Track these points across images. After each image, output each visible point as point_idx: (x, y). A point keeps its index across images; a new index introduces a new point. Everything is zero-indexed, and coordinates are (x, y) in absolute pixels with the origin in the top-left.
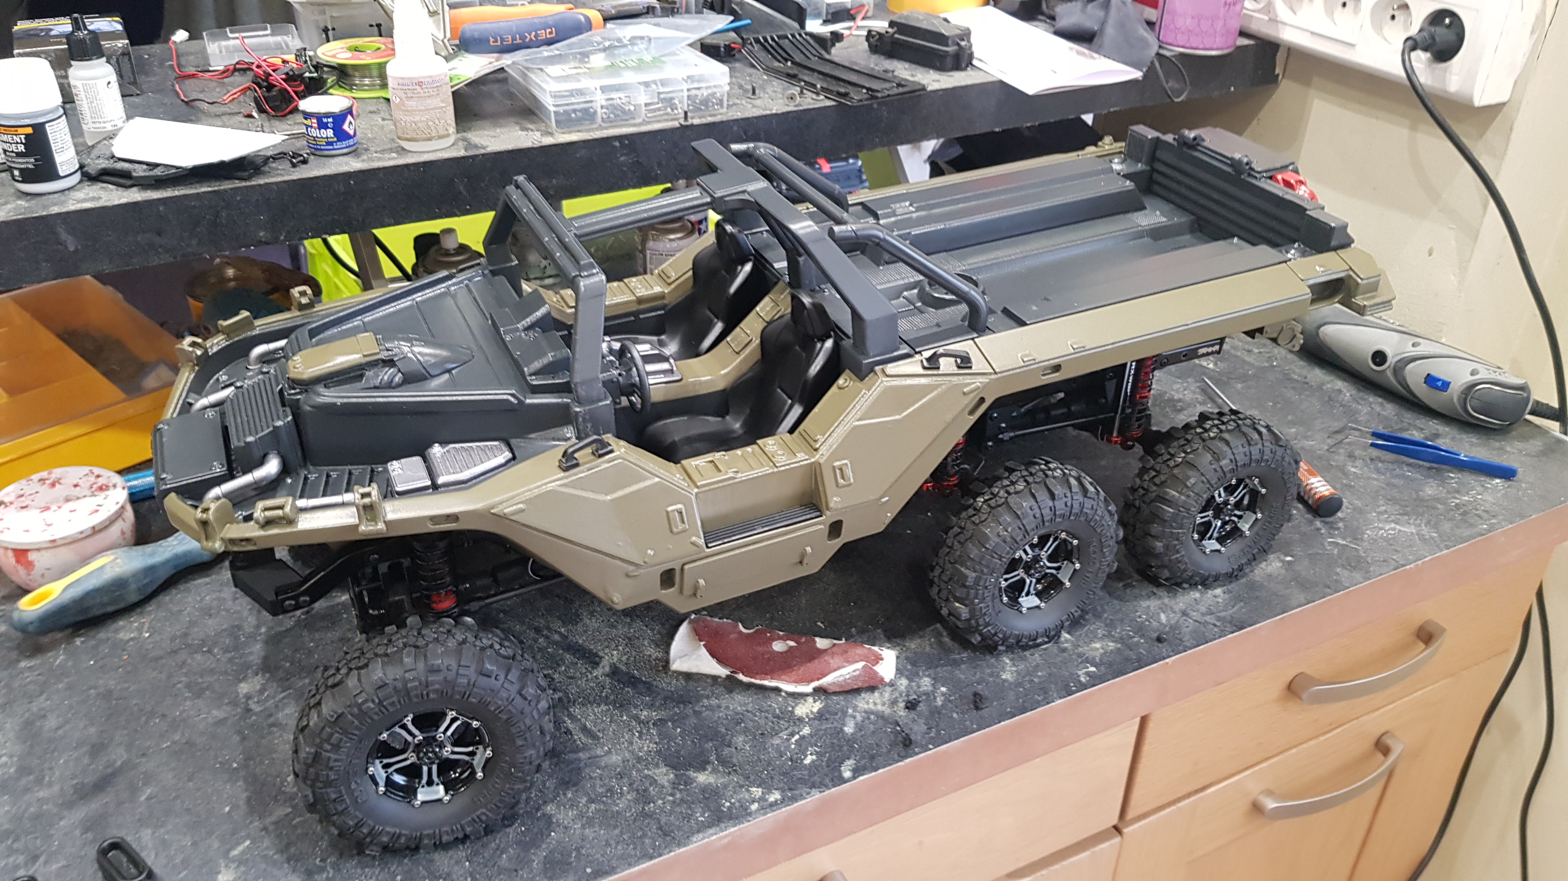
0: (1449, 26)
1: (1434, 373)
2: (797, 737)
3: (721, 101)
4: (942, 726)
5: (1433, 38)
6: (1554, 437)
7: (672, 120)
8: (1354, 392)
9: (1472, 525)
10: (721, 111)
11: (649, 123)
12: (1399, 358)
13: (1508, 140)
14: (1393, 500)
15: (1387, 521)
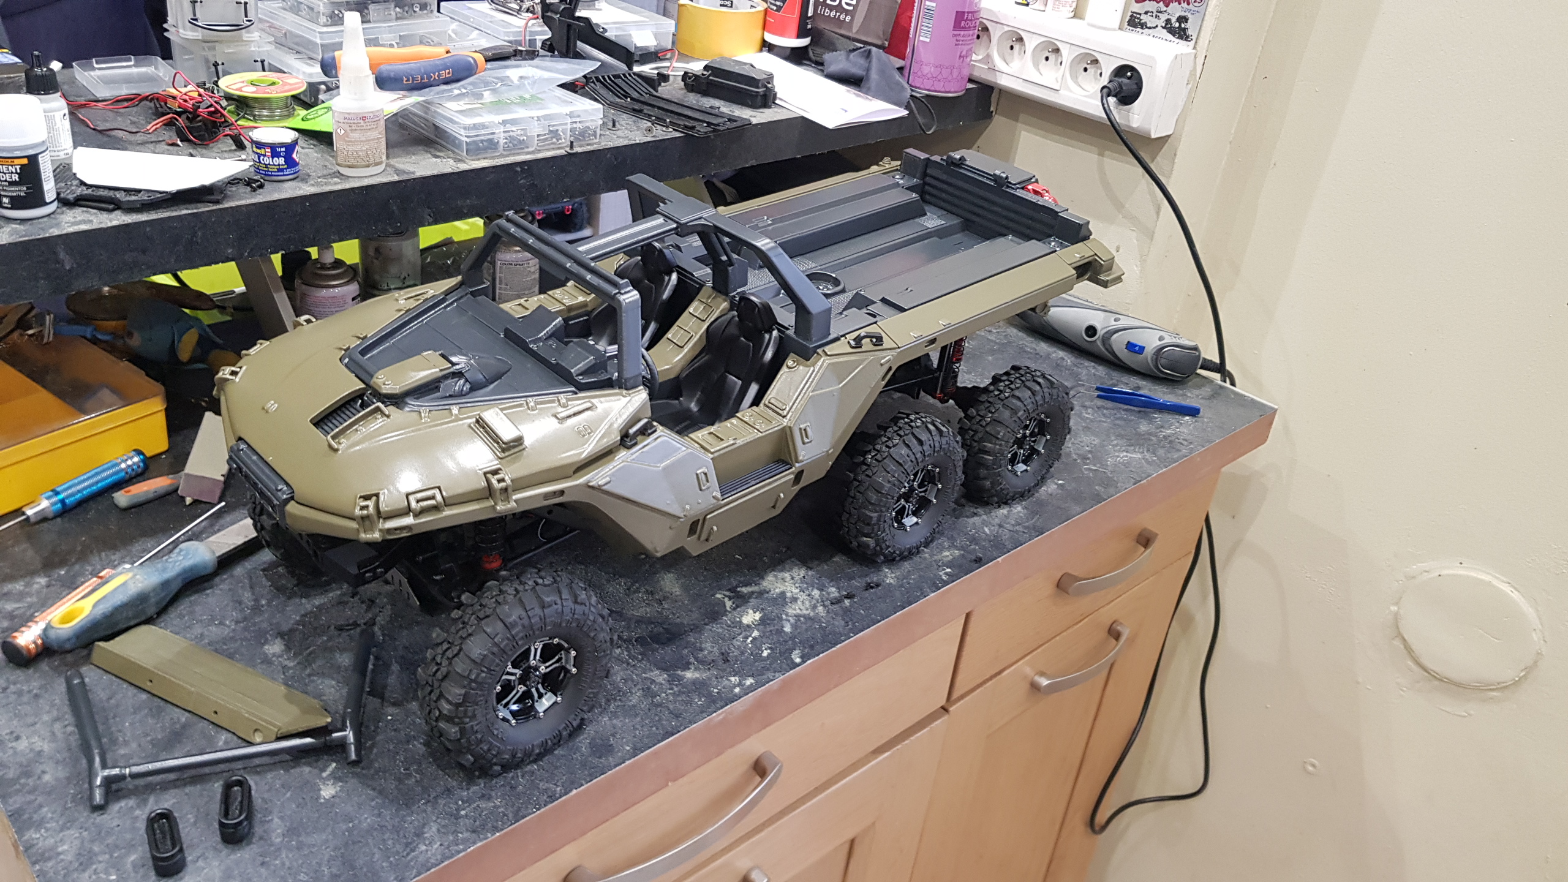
0: (1129, 78)
1: (1132, 341)
2: (750, 639)
3: (595, 132)
4: (855, 620)
5: (1120, 86)
6: (1217, 384)
7: (559, 148)
8: (1073, 359)
9: (1179, 450)
10: (595, 141)
11: (539, 151)
12: (1105, 330)
13: (1174, 163)
14: (1120, 436)
15: (1119, 451)
